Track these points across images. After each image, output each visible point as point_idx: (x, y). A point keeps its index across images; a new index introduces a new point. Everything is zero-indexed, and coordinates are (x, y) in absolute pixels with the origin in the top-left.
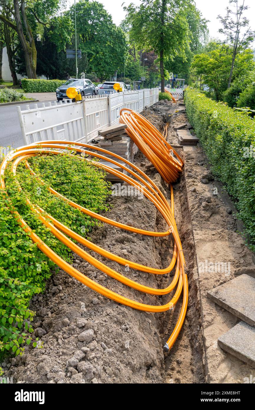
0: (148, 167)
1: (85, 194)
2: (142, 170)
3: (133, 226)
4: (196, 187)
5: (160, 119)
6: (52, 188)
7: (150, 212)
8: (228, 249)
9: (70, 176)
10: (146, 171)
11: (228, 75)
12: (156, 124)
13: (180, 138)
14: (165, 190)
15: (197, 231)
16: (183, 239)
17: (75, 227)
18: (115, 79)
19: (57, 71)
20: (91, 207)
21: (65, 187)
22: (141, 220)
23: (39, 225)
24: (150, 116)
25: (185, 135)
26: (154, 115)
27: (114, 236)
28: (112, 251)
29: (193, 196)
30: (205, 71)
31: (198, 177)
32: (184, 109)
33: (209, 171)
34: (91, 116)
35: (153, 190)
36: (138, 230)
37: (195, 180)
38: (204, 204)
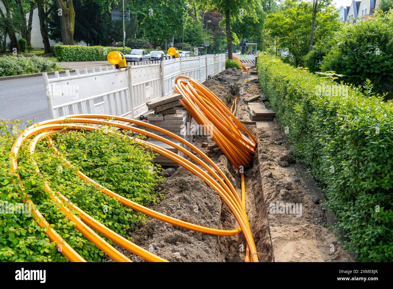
0: (211, 148)
1: (125, 180)
2: (203, 152)
3: (190, 222)
4: (272, 171)
5: (227, 90)
6: (82, 172)
7: (213, 204)
8: (317, 249)
9: (107, 157)
10: (209, 153)
11: (309, 37)
12: (221, 96)
13: (251, 112)
14: (234, 177)
15: (274, 228)
16: (257, 239)
17: (110, 223)
18: (171, 45)
19: (100, 36)
20: (134, 197)
21: (100, 171)
22: (201, 214)
23: (60, 218)
24: (214, 86)
25: (258, 108)
26: (219, 86)
27: (163, 234)
28: (160, 255)
29: (268, 182)
30: (281, 33)
31: (275, 159)
32: (257, 78)
33: (289, 151)
34: (139, 86)
35: (218, 176)
36: (195, 227)
37: (272, 162)
38: (282, 191)
